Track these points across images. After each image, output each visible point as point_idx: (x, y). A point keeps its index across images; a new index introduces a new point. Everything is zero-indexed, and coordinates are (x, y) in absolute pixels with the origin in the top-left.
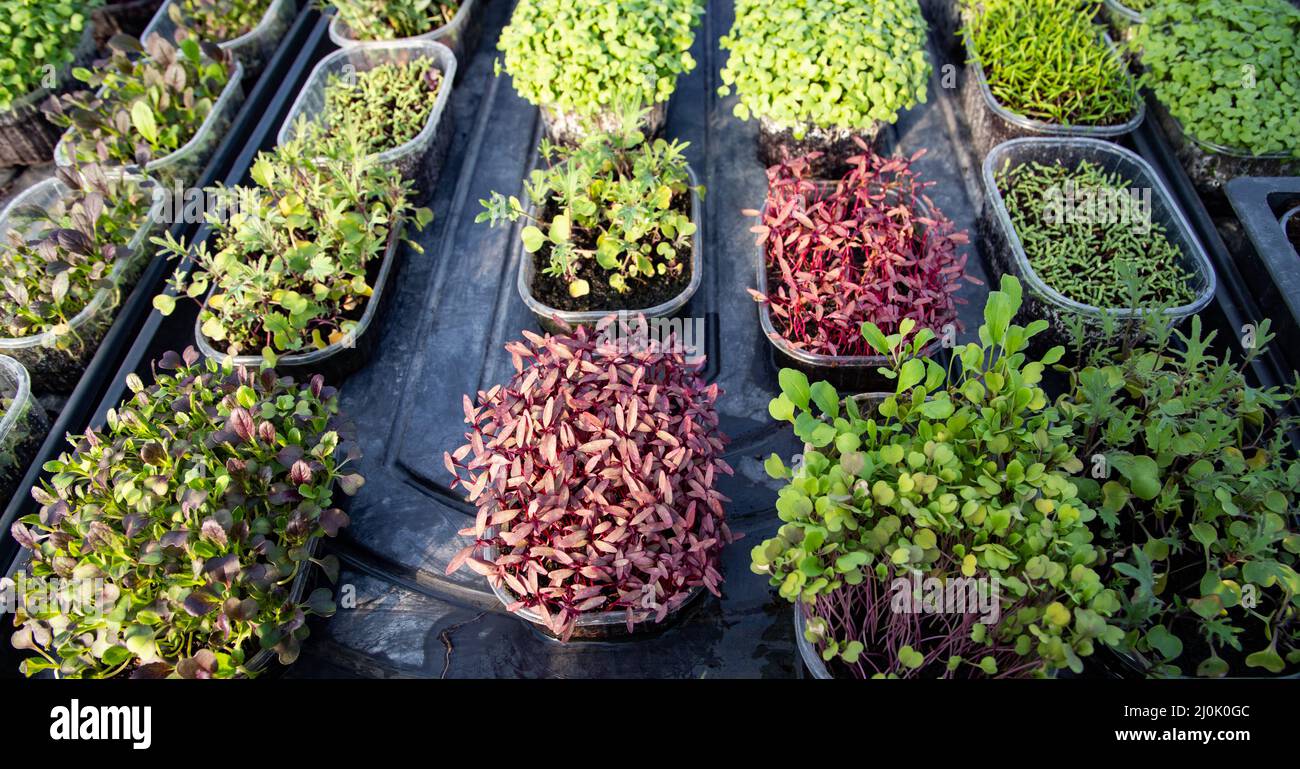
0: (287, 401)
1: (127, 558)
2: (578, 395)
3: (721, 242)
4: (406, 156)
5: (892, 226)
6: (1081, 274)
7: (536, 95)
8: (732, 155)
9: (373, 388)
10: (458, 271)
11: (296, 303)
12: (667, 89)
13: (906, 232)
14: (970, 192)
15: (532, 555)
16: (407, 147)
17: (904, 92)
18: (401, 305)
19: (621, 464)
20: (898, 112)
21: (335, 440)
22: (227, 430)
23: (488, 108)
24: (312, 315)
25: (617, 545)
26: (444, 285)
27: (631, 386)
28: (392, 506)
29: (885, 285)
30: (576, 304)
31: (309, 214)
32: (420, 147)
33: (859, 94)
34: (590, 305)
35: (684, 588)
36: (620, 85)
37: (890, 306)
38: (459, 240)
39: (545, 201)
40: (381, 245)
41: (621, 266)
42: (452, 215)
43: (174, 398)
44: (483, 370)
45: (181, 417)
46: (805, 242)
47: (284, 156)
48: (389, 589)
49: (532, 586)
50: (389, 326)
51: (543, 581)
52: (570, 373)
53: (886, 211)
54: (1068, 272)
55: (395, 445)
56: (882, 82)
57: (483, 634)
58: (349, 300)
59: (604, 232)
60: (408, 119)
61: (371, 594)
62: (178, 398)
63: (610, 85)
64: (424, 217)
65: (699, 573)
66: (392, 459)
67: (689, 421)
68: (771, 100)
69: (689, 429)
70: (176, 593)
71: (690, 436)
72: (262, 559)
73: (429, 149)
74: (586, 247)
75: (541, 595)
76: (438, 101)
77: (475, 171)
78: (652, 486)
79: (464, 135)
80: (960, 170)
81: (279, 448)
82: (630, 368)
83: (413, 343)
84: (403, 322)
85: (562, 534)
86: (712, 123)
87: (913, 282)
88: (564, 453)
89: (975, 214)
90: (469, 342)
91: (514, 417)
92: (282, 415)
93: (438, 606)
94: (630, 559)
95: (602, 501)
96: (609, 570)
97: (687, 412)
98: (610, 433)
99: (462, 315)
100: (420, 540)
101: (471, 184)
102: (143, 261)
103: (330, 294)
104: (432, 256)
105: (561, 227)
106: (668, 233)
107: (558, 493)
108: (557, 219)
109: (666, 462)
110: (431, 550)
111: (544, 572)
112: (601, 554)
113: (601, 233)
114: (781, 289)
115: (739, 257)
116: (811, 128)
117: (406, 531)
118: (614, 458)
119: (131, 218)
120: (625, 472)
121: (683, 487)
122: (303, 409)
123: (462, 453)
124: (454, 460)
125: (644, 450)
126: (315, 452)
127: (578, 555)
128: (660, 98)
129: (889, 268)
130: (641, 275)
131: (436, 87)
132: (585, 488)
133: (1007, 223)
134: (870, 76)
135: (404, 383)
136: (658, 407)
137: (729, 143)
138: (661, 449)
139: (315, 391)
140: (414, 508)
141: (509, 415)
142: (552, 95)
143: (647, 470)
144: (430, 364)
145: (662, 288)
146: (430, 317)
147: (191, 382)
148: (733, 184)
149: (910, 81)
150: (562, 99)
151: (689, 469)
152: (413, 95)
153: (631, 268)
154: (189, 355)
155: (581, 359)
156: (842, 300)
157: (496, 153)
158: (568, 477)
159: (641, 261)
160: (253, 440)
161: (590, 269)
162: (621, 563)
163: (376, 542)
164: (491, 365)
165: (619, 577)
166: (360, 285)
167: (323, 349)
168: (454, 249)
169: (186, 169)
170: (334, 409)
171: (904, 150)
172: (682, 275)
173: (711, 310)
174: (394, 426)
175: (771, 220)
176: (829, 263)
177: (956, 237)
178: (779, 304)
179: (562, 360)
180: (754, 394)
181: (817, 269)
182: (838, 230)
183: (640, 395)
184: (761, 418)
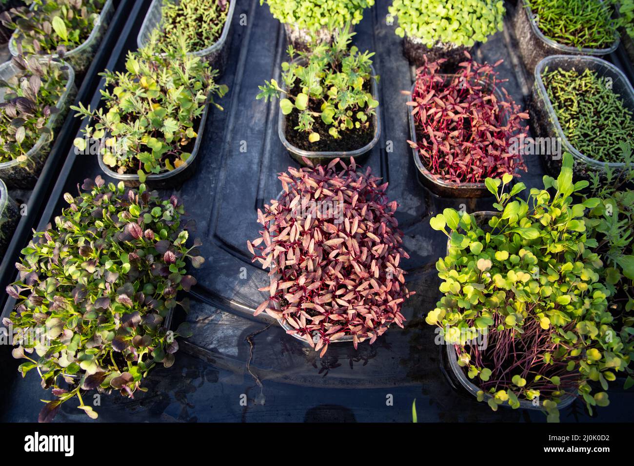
0: (157, 211)
1: (77, 314)
3: (386, 106)
4: (211, 53)
5: (487, 107)
6: (588, 138)
7: (284, 18)
8: (389, 52)
9: (199, 190)
10: (241, 119)
11: (156, 144)
12: (358, 17)
13: (495, 110)
14: (519, 80)
15: (302, 307)
16: (212, 47)
17: (492, 25)
19: (349, 253)
20: (487, 36)
21: (187, 236)
22: (126, 232)
24: (165, 151)
25: (349, 302)
26: (234, 127)
27: (351, 204)
28: (215, 261)
29: (487, 143)
30: (309, 147)
31: (159, 89)
32: (219, 48)
33: (468, 26)
34: (318, 145)
35: (385, 325)
37: (489, 157)
38: (239, 100)
39: (294, 85)
41: (336, 123)
42: (236, 84)
43: (92, 208)
44: (259, 180)
45: (99, 224)
46: (439, 115)
47: (144, 55)
48: (216, 311)
49: (302, 324)
50: (205, 152)
51: (309, 322)
52: (316, 196)
53: (483, 97)
54: (582, 138)
55: (213, 225)
56: (481, 20)
57: (269, 338)
58: (184, 140)
59: (325, 102)
60: (211, 29)
61: (206, 314)
62: (95, 209)
64: (223, 90)
65: (392, 316)
66: (212, 233)
67: (384, 227)
68: (418, 27)
69: (384, 232)
70: (105, 335)
71: (385, 235)
72: (151, 311)
73: (223, 47)
74: (315, 111)
75: (307, 328)
76: (227, 19)
77: (247, 57)
78: (367, 267)
79: (239, 35)
80: (513, 66)
81: (155, 241)
82: (350, 193)
83: (219, 163)
84: (213, 149)
85: (319, 295)
86: (376, 32)
87: (501, 142)
88: (317, 245)
89: (522, 94)
90: (250, 163)
91: (287, 222)
92: (156, 221)
93: (244, 321)
94: (356, 309)
95: (340, 276)
96: (345, 316)
97: (382, 220)
98: (342, 234)
100: (231, 282)
101: (245, 66)
102: (65, 113)
103: (174, 138)
104: (227, 112)
105: (302, 101)
106: (362, 105)
107: (315, 271)
108: (300, 95)
109: (373, 252)
110: (237, 288)
111: (309, 318)
112: (340, 306)
113: (323, 102)
114: (424, 140)
115: (396, 115)
116: (437, 43)
117: (223, 277)
118: (344, 250)
119: (56, 89)
120: (351, 258)
121: (383, 267)
122: (167, 216)
123: (258, 242)
124: (253, 246)
125: (362, 244)
126: (176, 243)
127: (328, 307)
128: (354, 22)
129: (489, 135)
130: (347, 129)
131: (225, 9)
132: (330, 267)
133: (549, 107)
134: (475, 16)
135: (216, 187)
136: (367, 218)
137: (386, 45)
138: (370, 244)
139: (173, 204)
140: (227, 263)
141: (284, 222)
142: (294, 19)
143: (364, 257)
144: (229, 176)
145: (358, 136)
146: (227, 147)
147: (102, 197)
148: (390, 70)
149: (495, 19)
150: (299, 20)
151: (386, 255)
152: (212, 13)
153: (342, 125)
154: (99, 181)
155: (323, 187)
156: (460, 149)
157: (258, 47)
158: (320, 261)
159: (347, 121)
160: (141, 238)
161: (320, 126)
162: (351, 312)
163: (207, 283)
164: (263, 177)
165: (350, 319)
166: (191, 133)
167: (172, 171)
168: (238, 106)
170: (182, 212)
171: (482, 53)
172: (368, 129)
173: (383, 147)
174: (212, 213)
175: (419, 99)
176: (450, 124)
177: (522, 115)
178: (423, 149)
179: (311, 187)
180: (408, 198)
181: (443, 129)
182: (458, 108)
183: (356, 210)
184: (413, 212)
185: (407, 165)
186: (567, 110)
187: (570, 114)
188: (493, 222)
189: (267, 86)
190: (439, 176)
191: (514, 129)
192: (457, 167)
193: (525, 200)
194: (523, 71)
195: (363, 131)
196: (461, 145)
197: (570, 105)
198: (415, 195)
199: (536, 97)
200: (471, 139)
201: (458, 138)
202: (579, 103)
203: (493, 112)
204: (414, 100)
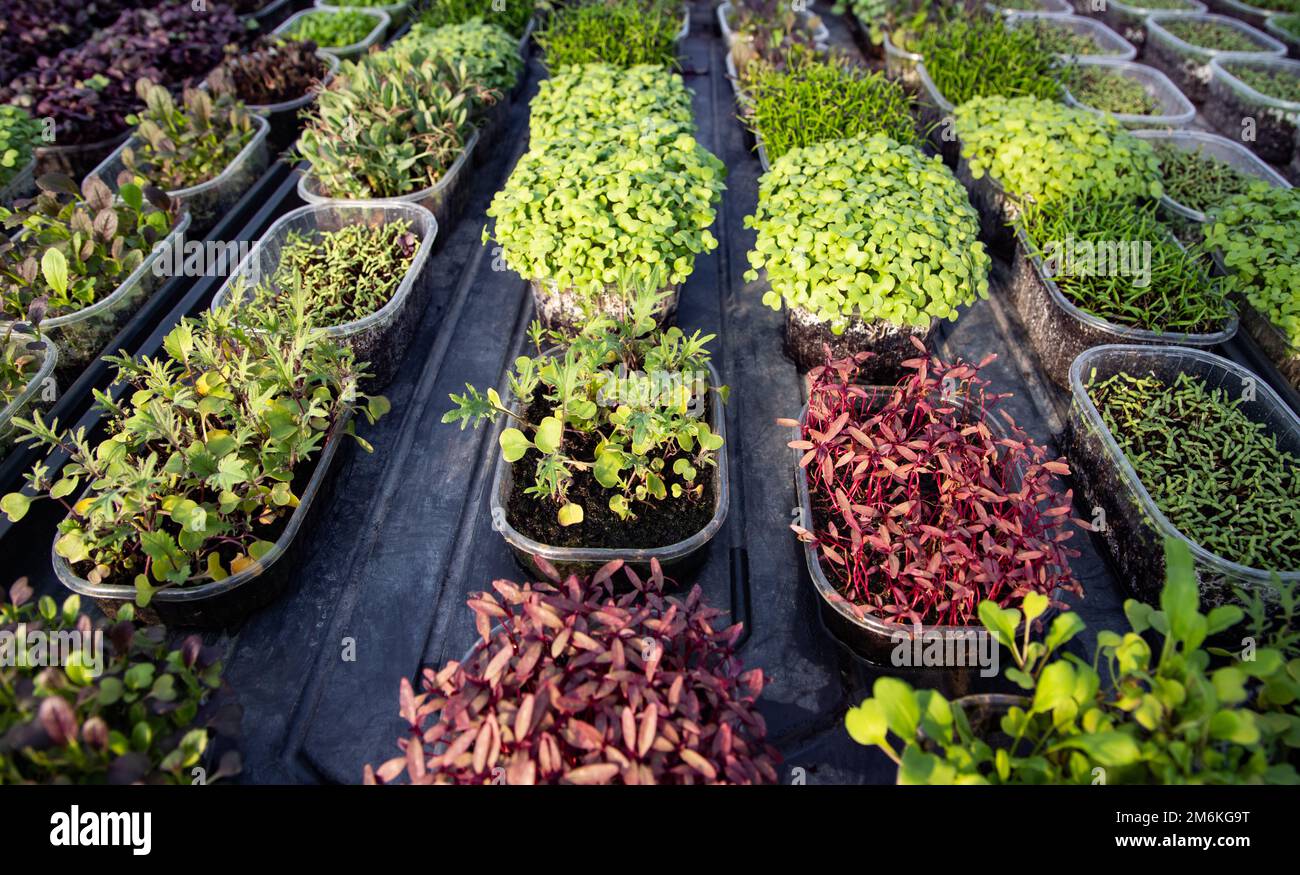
0: (141, 673)
2: (569, 686)
3: (745, 454)
4: (364, 332)
5: (970, 449)
6: (1215, 518)
7: (529, 268)
8: (753, 348)
10: (414, 475)
11: (195, 518)
12: (683, 270)
13: (990, 457)
14: (1037, 403)
16: (367, 320)
17: (964, 286)
18: (337, 517)
20: (957, 308)
21: (202, 745)
22: (37, 724)
23: (469, 280)
24: (212, 534)
26: (396, 492)
27: (642, 672)
29: (978, 528)
30: (562, 536)
31: (232, 397)
32: (383, 321)
33: (914, 287)
34: (582, 535)
36: (630, 263)
37: (987, 560)
38: (418, 436)
39: (532, 398)
40: (316, 444)
41: (625, 485)
42: (416, 403)
44: (435, 617)
46: (863, 466)
50: (317, 545)
52: (556, 651)
53: (959, 429)
54: (1201, 517)
55: (301, 724)
56: (941, 275)
58: (267, 512)
59: (606, 442)
60: (373, 287)
63: (617, 262)
64: (378, 408)
66: (294, 746)
67: (728, 735)
68: (809, 290)
69: (727, 748)
71: (730, 759)
74: (580, 458)
76: (411, 270)
77: (448, 350)
79: (439, 308)
80: (1023, 376)
81: (113, 755)
82: (641, 644)
83: (345, 572)
84: (336, 540)
86: (729, 310)
87: (1012, 527)
89: (1047, 430)
90: (420, 574)
91: (472, 718)
92: (129, 698)
97: (725, 716)
98: (614, 754)
99: (412, 535)
101: (442, 366)
103: (240, 504)
104: (384, 457)
105: (551, 432)
106: (685, 445)
108: (547, 422)
113: (600, 440)
114: (831, 525)
115: (768, 475)
116: (853, 324)
122: (165, 688)
123: (390, 770)
124: (379, 780)
126: (167, 763)
128: (675, 280)
129: (980, 508)
130: (651, 498)
131: (411, 253)
133: (1112, 449)
134: (927, 268)
135: (327, 630)
136: (683, 709)
137: (749, 333)
138: (689, 782)
139: (186, 658)
141: (465, 716)
142: (548, 270)
144: (365, 604)
145: (677, 516)
146: (372, 534)
148: (757, 382)
149: (971, 274)
150: (559, 275)
152: (383, 260)
153: (639, 489)
154: (21, 589)
155: (574, 629)
156: (916, 545)
157: (475, 331)
159: (652, 480)
160: (75, 745)
161: (585, 488)
164: (447, 609)
166: (283, 495)
167: (220, 580)
168: (414, 446)
169: (97, 328)
170: (214, 682)
171: (952, 350)
172: (702, 500)
173: (737, 544)
174: (304, 693)
175: (816, 435)
176: (890, 491)
177: (1052, 466)
178: (830, 545)
179: (546, 629)
180: (799, 668)
181: (876, 500)
182: (905, 452)
183: (658, 689)
184: (810, 704)
185: (794, 587)
186: (1155, 456)
187: (1165, 466)
188: (1014, 721)
189: (470, 396)
190: (870, 608)
191: (1040, 498)
192: (911, 587)
193: (1089, 662)
194: (1043, 385)
195: (690, 505)
196: (918, 534)
197: (1158, 447)
198: (815, 660)
199: (1080, 432)
200: (941, 522)
201: (910, 518)
202: (1178, 443)
203: (985, 459)
204: (807, 437)
